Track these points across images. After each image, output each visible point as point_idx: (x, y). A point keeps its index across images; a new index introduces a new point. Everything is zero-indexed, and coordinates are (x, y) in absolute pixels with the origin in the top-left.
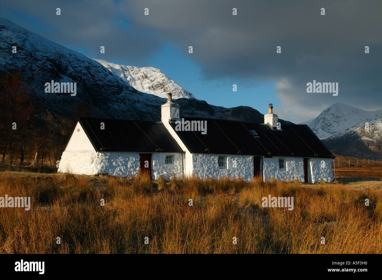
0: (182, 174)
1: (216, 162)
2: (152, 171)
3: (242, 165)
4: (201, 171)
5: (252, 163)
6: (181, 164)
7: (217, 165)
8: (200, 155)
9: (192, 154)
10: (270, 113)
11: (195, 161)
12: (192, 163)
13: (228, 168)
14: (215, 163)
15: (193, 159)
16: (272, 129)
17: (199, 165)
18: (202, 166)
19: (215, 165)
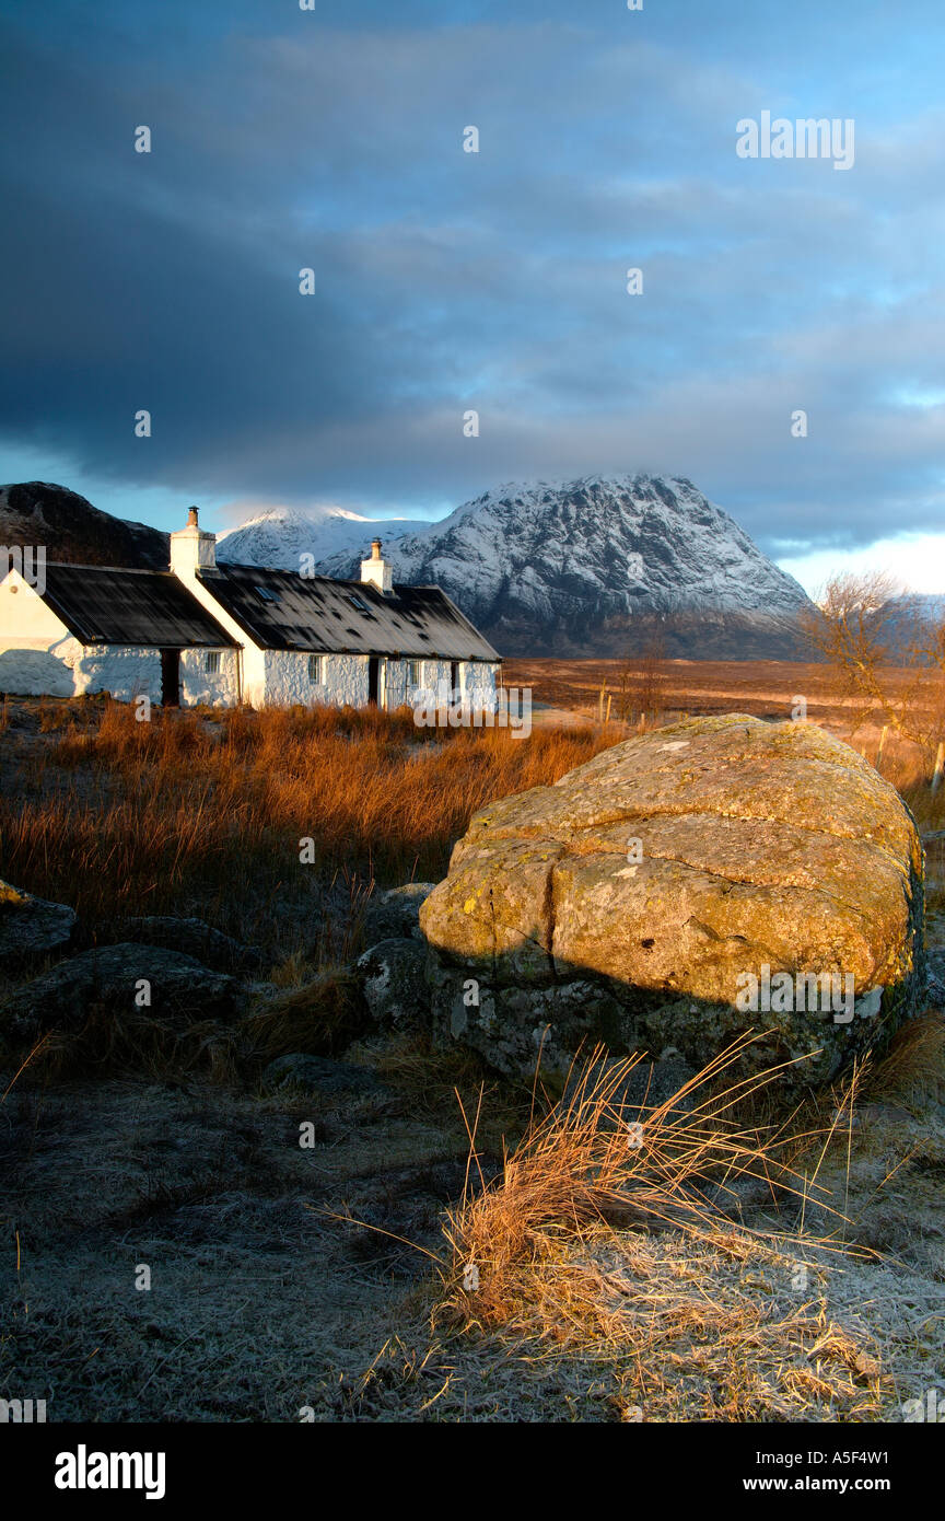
0: (236, 694)
1: (305, 669)
2: (180, 689)
3: (350, 678)
4: (278, 690)
5: (367, 673)
6: (235, 672)
7: (306, 677)
8: (278, 653)
9: (264, 652)
10: (376, 559)
11: (268, 666)
12: (264, 672)
13: (324, 683)
14: (302, 671)
15: (266, 662)
16: (382, 594)
17: (275, 676)
18: (281, 678)
19: (302, 676)
